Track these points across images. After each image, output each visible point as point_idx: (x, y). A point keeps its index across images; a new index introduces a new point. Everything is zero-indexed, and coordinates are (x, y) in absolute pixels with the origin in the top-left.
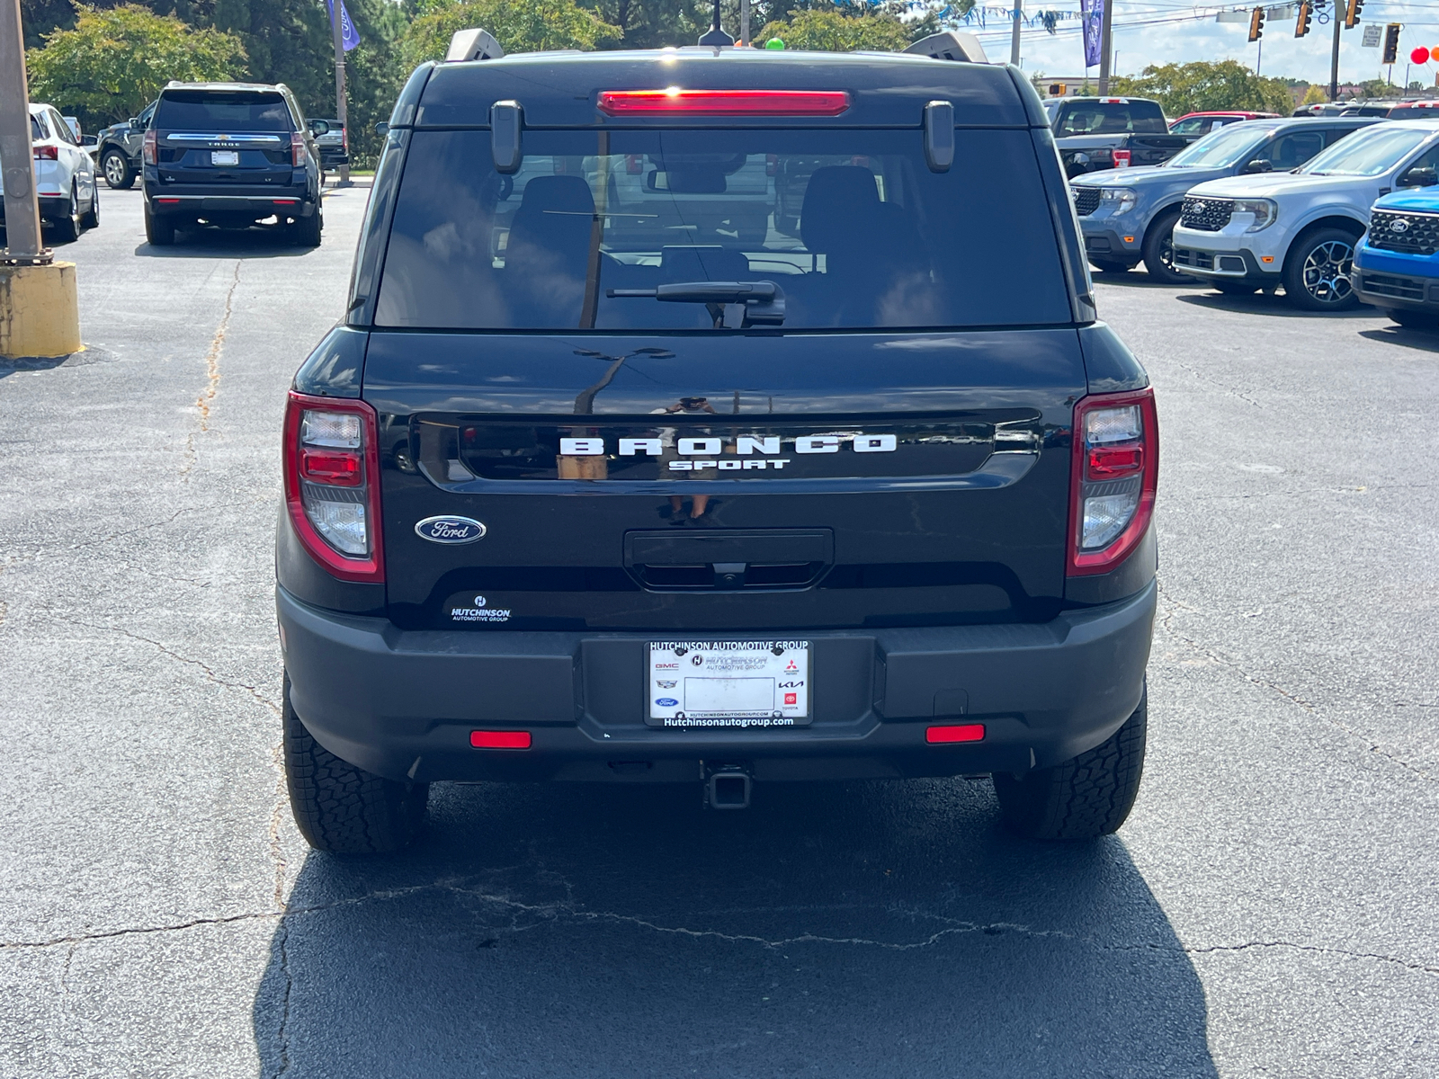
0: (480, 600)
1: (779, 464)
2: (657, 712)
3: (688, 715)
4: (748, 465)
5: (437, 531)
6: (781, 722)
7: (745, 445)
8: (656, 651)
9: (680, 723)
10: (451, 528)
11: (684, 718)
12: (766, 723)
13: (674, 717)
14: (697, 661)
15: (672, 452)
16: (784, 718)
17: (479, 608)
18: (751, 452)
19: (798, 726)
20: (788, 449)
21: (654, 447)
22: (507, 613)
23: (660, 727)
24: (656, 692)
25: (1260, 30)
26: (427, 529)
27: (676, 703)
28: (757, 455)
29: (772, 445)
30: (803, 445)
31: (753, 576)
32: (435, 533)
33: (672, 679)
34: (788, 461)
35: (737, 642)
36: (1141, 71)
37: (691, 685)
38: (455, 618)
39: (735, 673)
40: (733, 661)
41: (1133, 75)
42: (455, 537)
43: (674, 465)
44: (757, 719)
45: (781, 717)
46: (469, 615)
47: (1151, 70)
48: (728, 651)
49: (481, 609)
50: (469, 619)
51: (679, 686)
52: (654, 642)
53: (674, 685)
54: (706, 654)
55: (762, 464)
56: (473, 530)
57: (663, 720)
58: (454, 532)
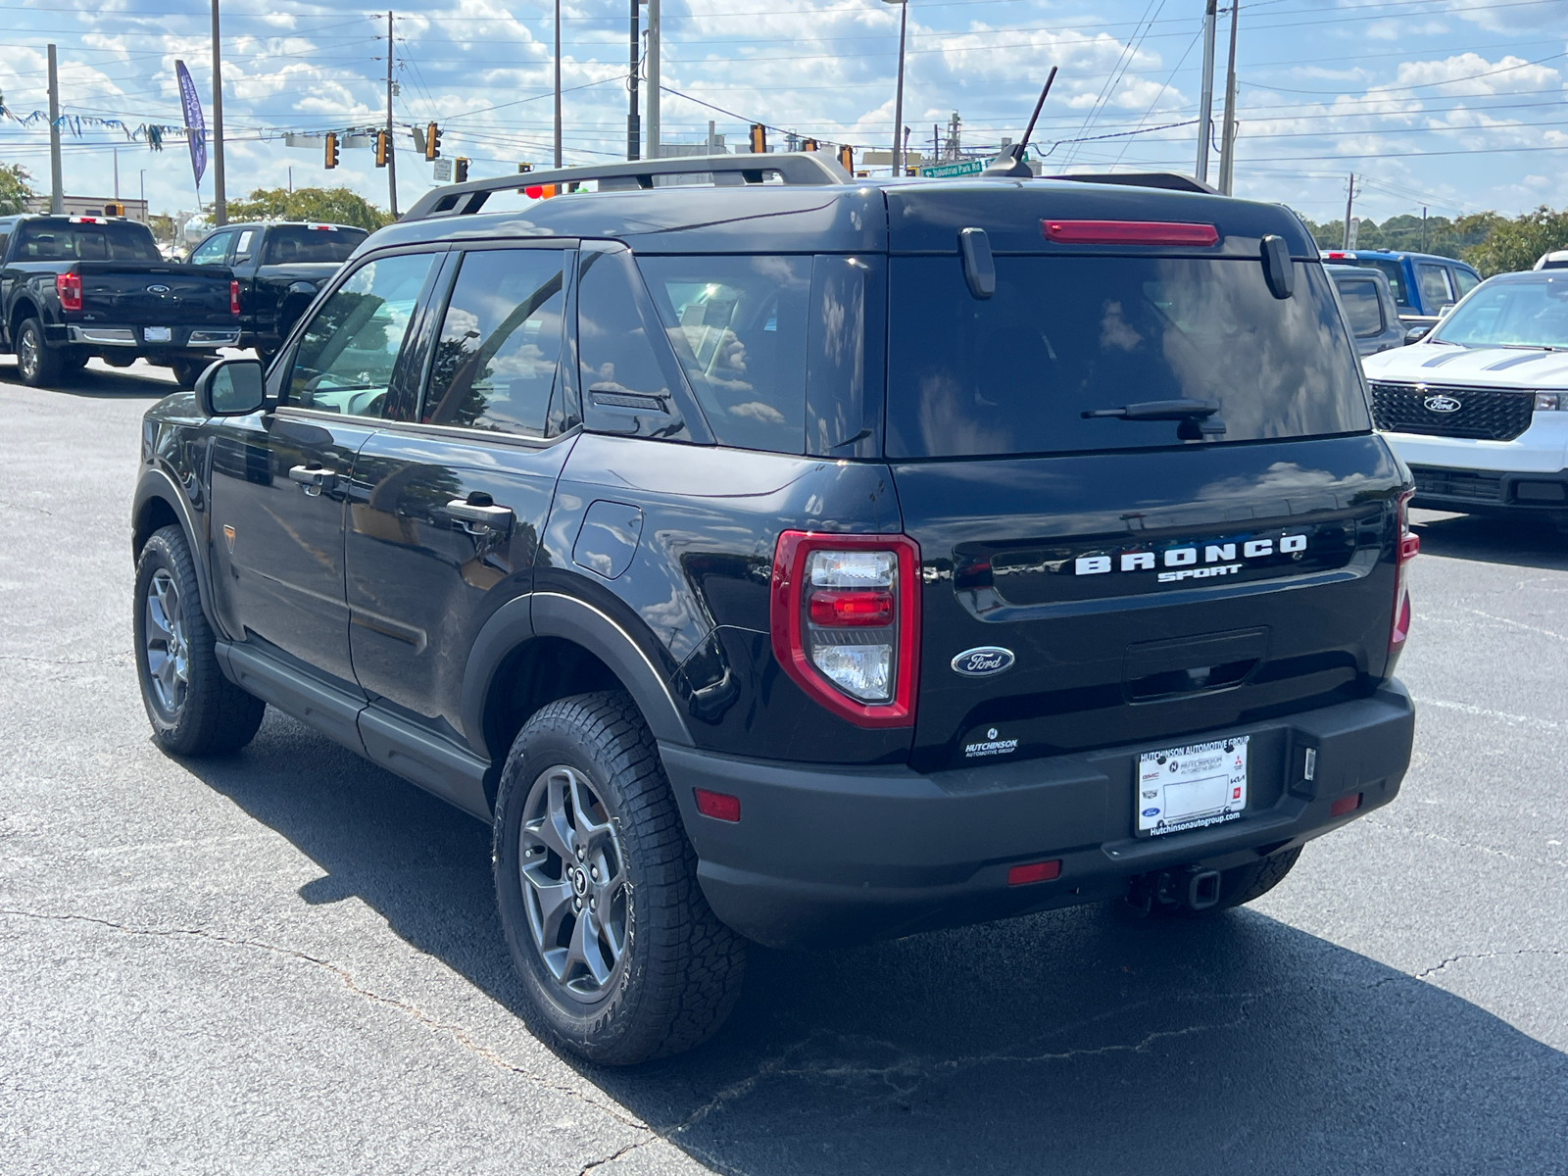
0: (992, 733)
1: (1234, 569)
2: (1146, 823)
3: (1166, 822)
4: (1214, 571)
5: (974, 663)
6: (1231, 817)
7: (1212, 553)
8: (1145, 762)
9: (1162, 831)
10: (986, 659)
11: (1164, 826)
12: (1221, 820)
13: (1156, 826)
14: (1174, 768)
15: (1160, 566)
16: (1233, 813)
17: (994, 741)
18: (1216, 560)
19: (1244, 818)
20: (1240, 556)
21: (1148, 560)
22: (1014, 743)
23: (1147, 838)
24: (1144, 804)
25: (336, 157)
26: (963, 664)
27: (1158, 811)
28: (1220, 562)
29: (1229, 551)
30: (1250, 550)
31: (1218, 677)
32: (971, 666)
33: (1153, 789)
34: (1240, 565)
35: (1203, 743)
36: (249, 195)
37: (1171, 792)
38: (968, 755)
39: (1203, 775)
40: (1200, 763)
41: (240, 200)
42: (989, 669)
43: (1163, 577)
44: (1214, 816)
45: (1230, 812)
46: (981, 750)
47: (260, 194)
48: (1197, 754)
49: (994, 743)
50: (982, 754)
51: (1160, 794)
52: (1144, 753)
53: (1156, 794)
54: (1181, 759)
55: (1223, 570)
56: (1006, 658)
57: (1150, 830)
58: (989, 663)
